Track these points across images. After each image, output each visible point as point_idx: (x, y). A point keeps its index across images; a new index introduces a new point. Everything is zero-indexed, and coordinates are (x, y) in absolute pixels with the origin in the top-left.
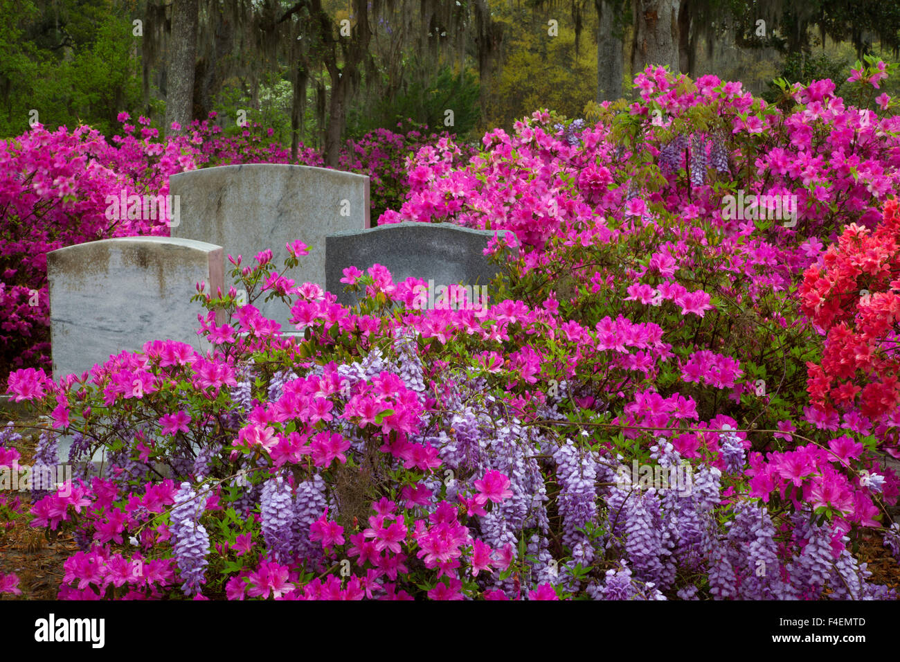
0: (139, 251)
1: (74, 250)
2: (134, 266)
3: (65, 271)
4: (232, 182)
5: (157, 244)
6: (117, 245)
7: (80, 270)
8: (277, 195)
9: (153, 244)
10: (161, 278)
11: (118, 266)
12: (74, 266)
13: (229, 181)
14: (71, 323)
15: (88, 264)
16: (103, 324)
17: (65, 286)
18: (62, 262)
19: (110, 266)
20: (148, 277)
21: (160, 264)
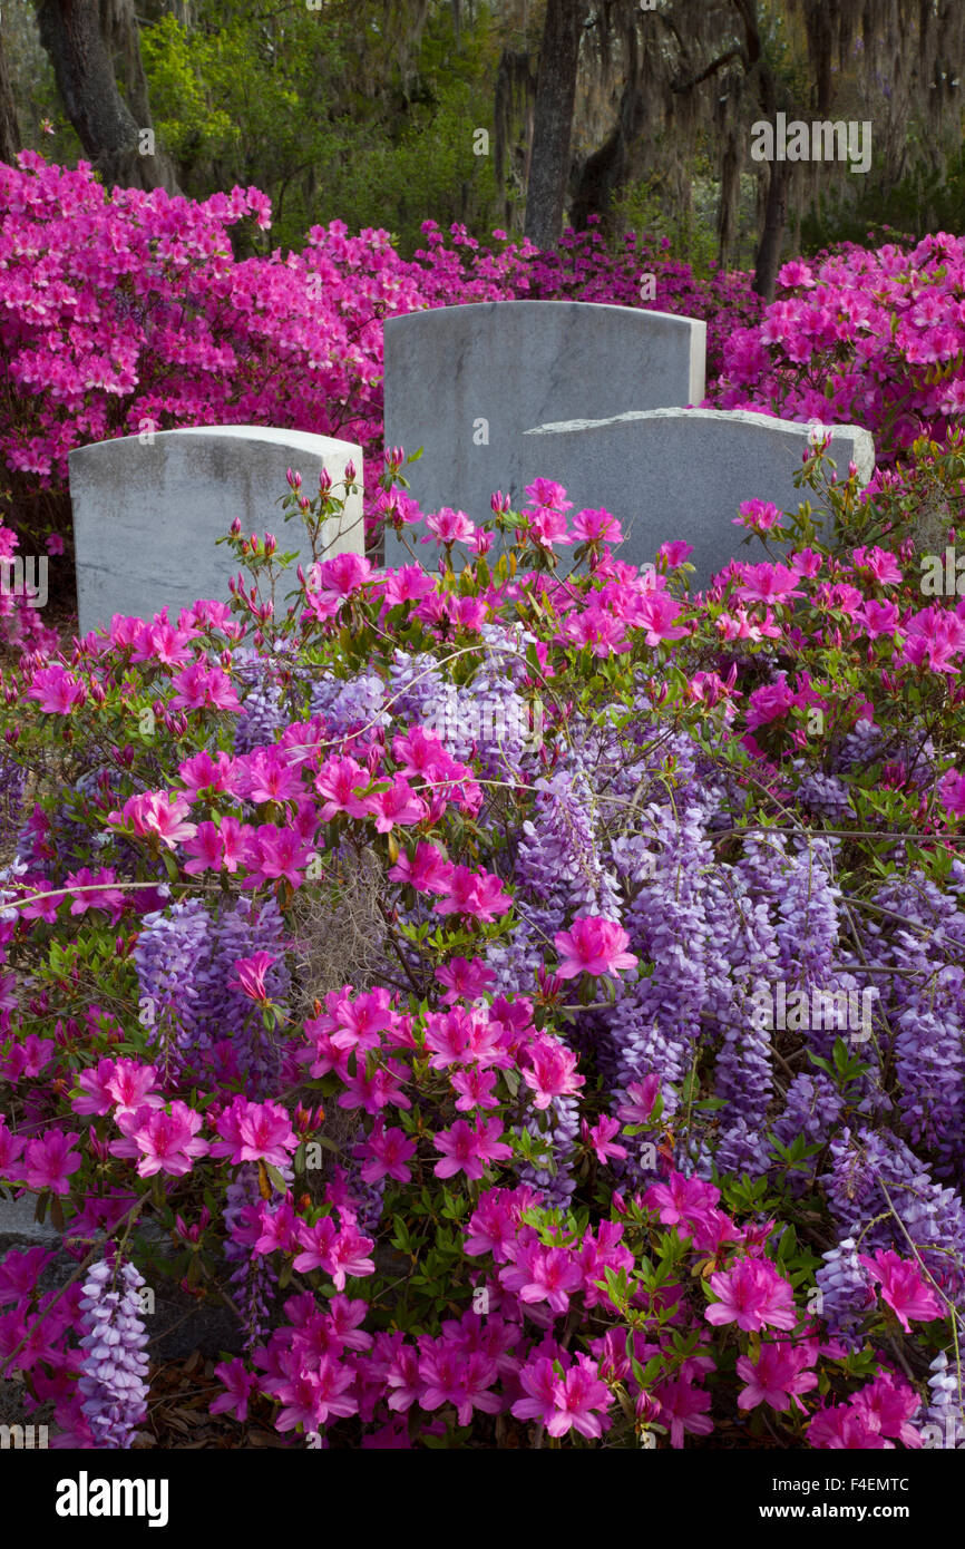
0: (212, 452)
1: (109, 447)
2: (204, 479)
3: (97, 483)
4: (480, 332)
5: (241, 441)
6: (178, 439)
7: (119, 483)
8: (550, 353)
9: (233, 439)
10: (248, 499)
11: (179, 477)
12: (113, 477)
13: (475, 328)
14: (106, 570)
15: (133, 471)
16: (156, 574)
17: (98, 507)
18: (93, 466)
19: (167, 477)
20: (226, 497)
21: (246, 476)
